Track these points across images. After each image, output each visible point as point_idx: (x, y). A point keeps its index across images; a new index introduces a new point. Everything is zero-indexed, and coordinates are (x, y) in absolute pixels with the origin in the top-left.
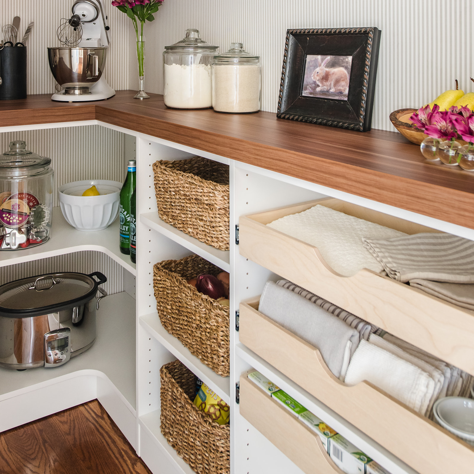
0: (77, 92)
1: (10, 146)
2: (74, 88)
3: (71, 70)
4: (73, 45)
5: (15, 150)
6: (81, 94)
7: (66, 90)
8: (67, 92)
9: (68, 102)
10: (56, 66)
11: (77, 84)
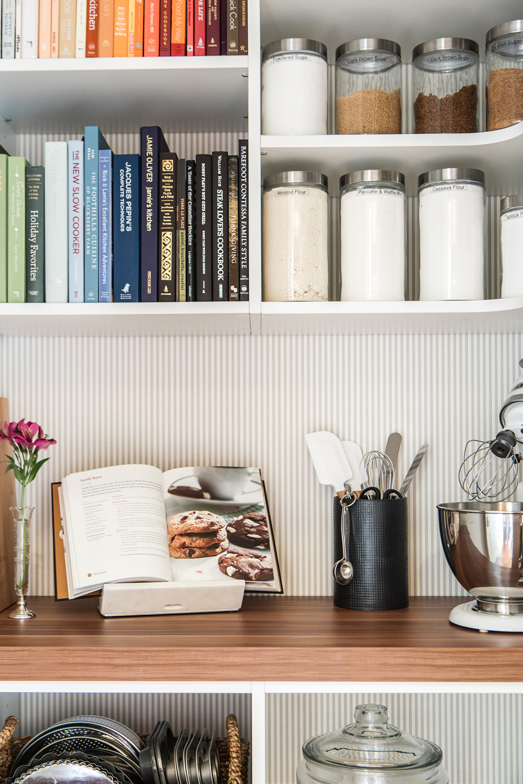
0: (503, 608)
1: (356, 716)
2: (496, 599)
3: (486, 559)
4: (497, 499)
5: (365, 725)
6: (512, 614)
7: (478, 601)
8: (481, 606)
9: (477, 631)
10: (453, 546)
11: (504, 591)
